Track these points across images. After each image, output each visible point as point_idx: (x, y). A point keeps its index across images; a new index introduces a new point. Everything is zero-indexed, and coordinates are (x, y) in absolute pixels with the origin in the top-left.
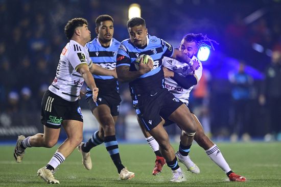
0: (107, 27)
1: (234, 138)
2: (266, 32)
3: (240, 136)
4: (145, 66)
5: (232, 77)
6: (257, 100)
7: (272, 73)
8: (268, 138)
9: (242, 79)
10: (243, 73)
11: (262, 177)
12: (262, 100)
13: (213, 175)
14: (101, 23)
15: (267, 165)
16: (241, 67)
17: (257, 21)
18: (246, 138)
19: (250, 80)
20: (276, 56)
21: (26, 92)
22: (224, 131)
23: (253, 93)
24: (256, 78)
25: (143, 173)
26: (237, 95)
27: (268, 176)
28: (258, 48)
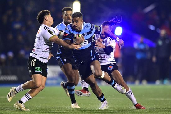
0: (68, 15)
1: (137, 82)
2: (157, 18)
3: (141, 82)
4: (79, 39)
5: (136, 45)
6: (151, 59)
7: (160, 43)
8: (158, 82)
9: (142, 47)
10: (143, 43)
11: (154, 106)
12: (154, 59)
13: (124, 105)
14: (65, 12)
15: (157, 99)
16: (141, 39)
17: (151, 11)
18: (144, 82)
19: (147, 47)
20: (163, 32)
21: (11, 54)
22: (131, 78)
23: (149, 55)
24: (150, 46)
25: (81, 104)
26: (139, 56)
27: (158, 106)
28: (152, 28)
